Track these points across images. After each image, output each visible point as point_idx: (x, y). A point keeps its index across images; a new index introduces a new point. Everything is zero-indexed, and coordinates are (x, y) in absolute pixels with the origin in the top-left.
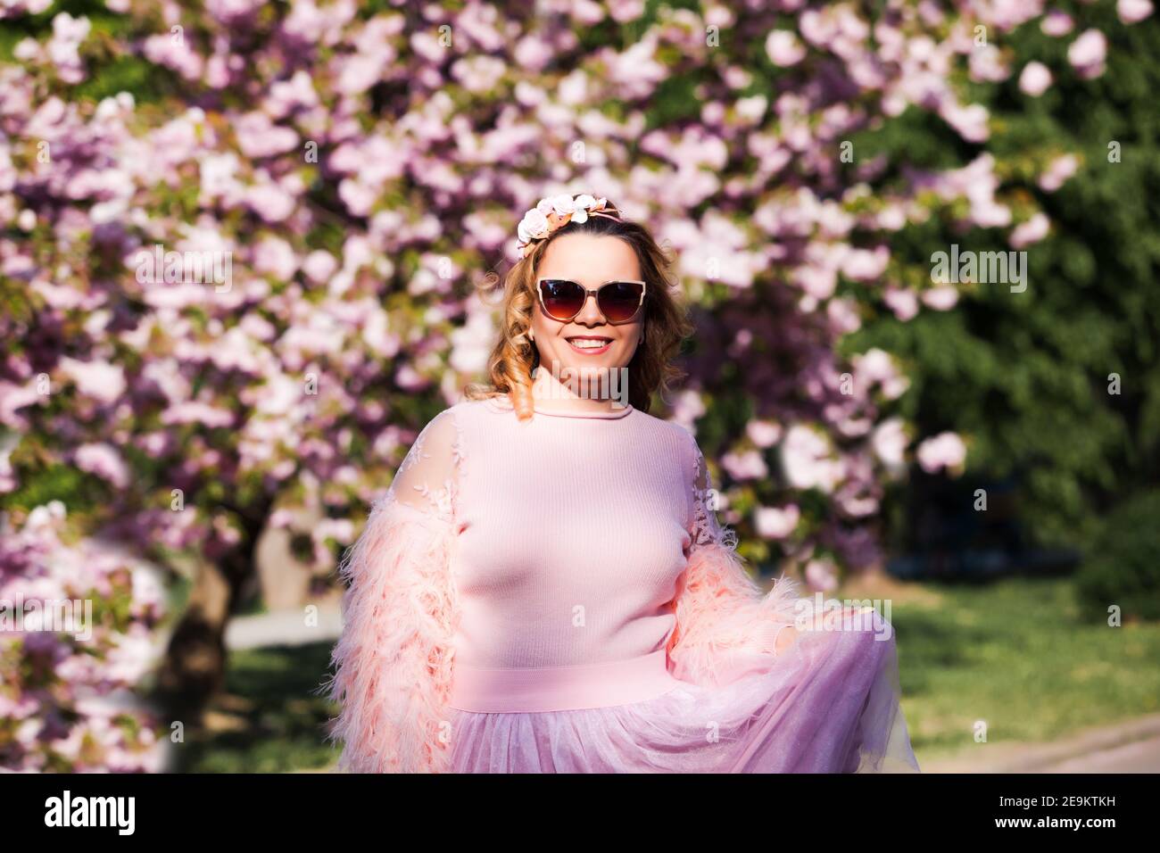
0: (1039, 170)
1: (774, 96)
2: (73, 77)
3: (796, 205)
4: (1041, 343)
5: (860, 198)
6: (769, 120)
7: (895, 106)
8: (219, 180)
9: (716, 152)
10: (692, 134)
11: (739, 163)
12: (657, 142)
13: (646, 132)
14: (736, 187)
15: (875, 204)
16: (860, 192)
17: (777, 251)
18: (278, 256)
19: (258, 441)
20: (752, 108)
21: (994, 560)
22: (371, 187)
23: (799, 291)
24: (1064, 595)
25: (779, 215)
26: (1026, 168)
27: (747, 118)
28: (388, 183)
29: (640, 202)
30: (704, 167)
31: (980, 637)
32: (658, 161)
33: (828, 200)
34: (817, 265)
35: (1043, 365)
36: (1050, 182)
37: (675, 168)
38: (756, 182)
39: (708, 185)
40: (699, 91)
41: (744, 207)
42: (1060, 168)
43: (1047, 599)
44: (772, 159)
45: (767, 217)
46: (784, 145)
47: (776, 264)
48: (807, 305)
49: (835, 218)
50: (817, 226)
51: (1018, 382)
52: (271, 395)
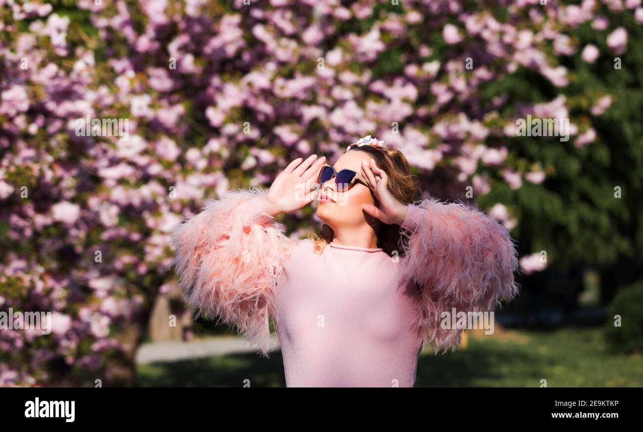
0: (591, 105)
1: (444, 61)
2: (63, 53)
3: (458, 122)
4: (585, 198)
5: (493, 118)
6: (442, 74)
7: (512, 68)
8: (140, 108)
9: (411, 92)
10: (399, 82)
11: (425, 98)
12: (378, 86)
13: (372, 80)
14: (422, 111)
15: (501, 123)
16: (492, 116)
17: (446, 148)
18: (169, 148)
19: (155, 246)
20: (432, 68)
21: (556, 316)
22: (224, 111)
23: (458, 170)
24: (597, 337)
25: (448, 128)
26: (584, 103)
27: (428, 73)
28: (233, 109)
29: (372, 120)
30: (405, 100)
31: (552, 362)
32: (380, 96)
33: (474, 120)
34: (468, 156)
35: (585, 210)
36: (597, 111)
37: (389, 101)
38: (434, 109)
39: (407, 110)
40: (402, 58)
41: (427, 123)
42: (603, 104)
43: (588, 340)
44: (444, 97)
45: (440, 129)
46: (451, 89)
47: (446, 155)
48: (462, 178)
49: (479, 130)
50: (469, 134)
51: (571, 219)
52: (164, 222)
